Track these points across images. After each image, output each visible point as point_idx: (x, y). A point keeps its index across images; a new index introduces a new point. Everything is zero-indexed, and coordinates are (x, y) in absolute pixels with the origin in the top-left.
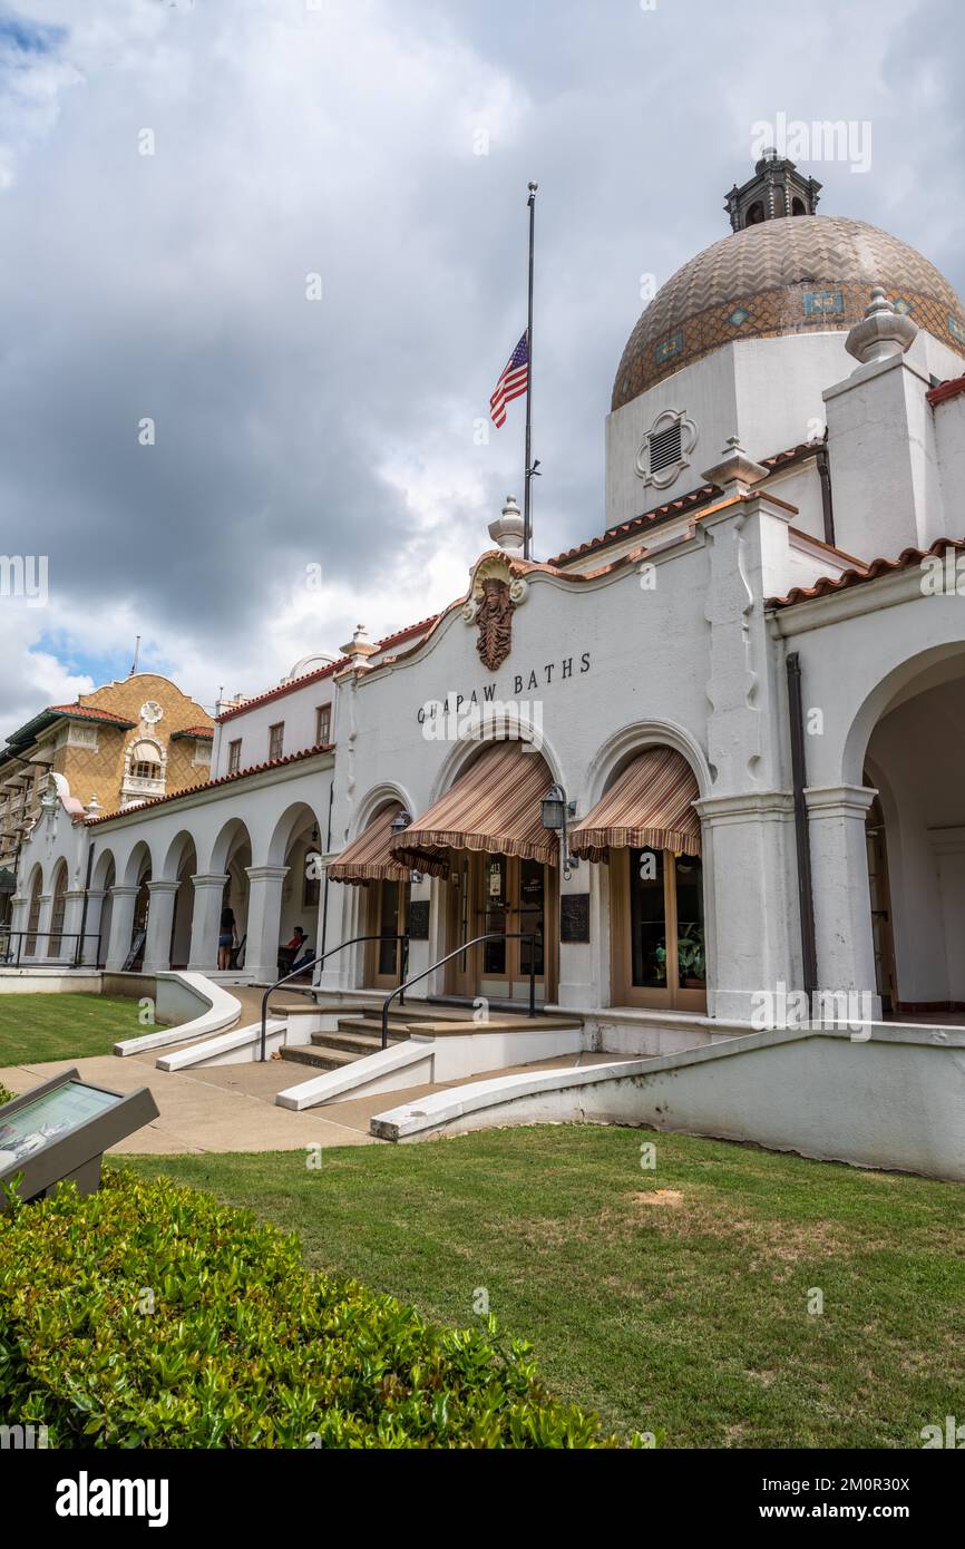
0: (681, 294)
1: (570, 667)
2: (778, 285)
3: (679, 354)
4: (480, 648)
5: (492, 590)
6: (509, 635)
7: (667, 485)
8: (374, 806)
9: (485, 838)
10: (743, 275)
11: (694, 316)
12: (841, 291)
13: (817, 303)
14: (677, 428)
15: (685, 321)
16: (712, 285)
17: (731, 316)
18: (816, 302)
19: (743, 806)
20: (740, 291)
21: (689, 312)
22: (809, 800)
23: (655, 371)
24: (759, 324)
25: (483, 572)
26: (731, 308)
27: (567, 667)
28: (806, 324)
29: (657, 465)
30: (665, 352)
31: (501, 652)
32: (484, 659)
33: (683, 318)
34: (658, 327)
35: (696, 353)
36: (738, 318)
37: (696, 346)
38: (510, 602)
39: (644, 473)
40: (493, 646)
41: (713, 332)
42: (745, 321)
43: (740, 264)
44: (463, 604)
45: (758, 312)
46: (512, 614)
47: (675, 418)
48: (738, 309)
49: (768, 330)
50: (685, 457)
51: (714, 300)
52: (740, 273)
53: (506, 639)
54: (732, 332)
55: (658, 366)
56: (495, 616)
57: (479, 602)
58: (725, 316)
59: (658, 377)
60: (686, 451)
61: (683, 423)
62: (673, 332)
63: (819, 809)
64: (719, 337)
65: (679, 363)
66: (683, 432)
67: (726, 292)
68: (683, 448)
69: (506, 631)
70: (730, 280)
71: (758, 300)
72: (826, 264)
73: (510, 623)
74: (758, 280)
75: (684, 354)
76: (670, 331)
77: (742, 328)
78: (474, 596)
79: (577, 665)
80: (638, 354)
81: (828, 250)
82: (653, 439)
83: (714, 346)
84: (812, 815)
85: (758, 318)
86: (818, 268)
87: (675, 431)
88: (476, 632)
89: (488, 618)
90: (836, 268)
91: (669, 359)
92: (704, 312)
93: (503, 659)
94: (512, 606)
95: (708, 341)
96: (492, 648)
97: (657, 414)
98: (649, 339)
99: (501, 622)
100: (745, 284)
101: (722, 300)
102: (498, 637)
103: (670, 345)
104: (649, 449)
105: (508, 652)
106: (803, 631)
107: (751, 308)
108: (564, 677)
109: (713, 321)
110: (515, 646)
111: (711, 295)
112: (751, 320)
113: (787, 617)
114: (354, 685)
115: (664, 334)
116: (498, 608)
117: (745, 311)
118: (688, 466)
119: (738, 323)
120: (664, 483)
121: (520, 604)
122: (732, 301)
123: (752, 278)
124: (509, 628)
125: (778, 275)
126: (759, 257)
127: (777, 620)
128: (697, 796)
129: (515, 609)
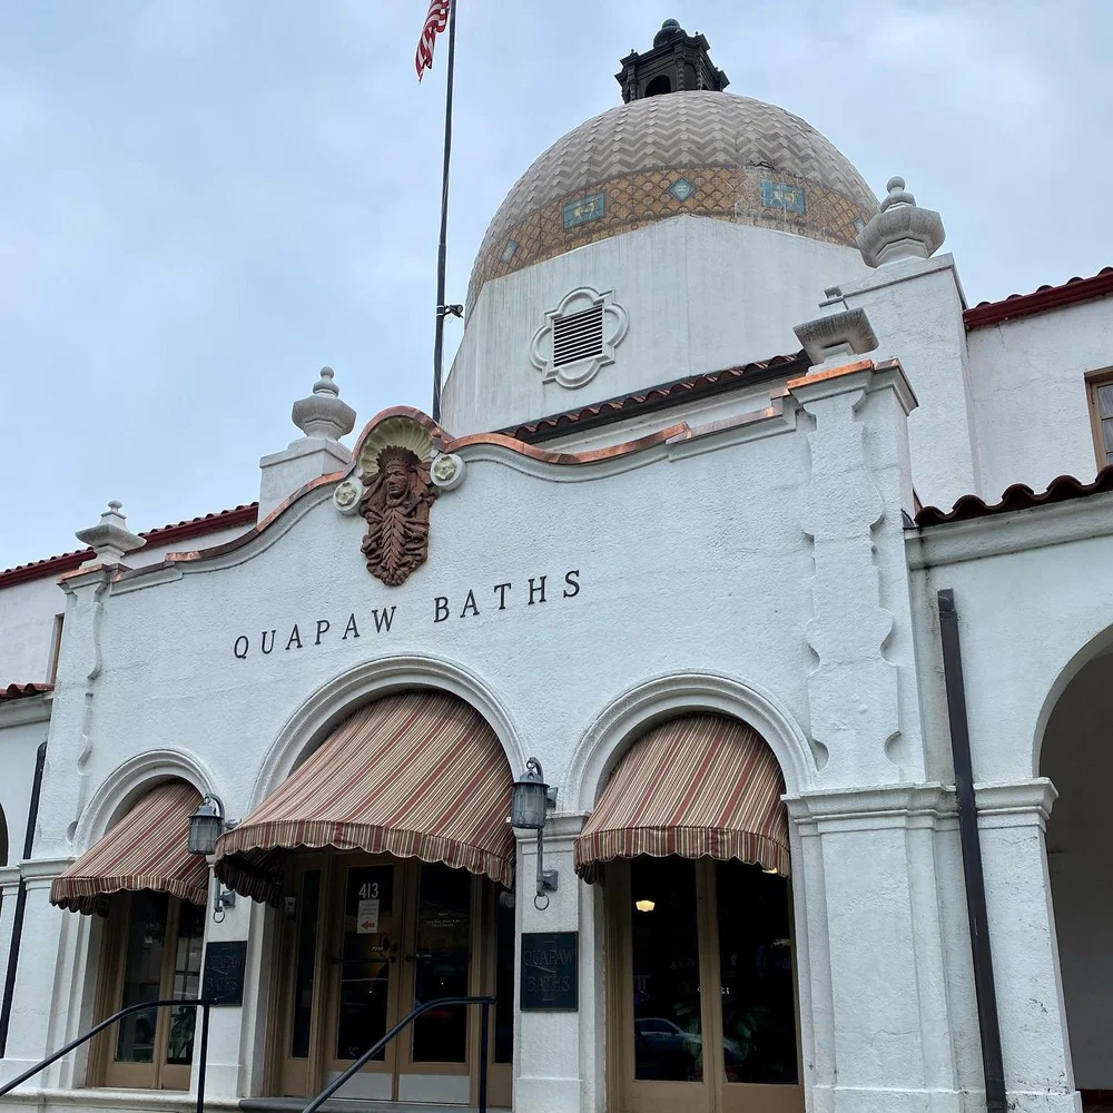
0: (601, 147)
1: (542, 588)
2: (732, 162)
3: (599, 219)
4: (368, 552)
5: (395, 465)
6: (426, 534)
7: (579, 385)
8: (131, 788)
9: (418, 838)
10: (688, 140)
11: (621, 176)
12: (803, 189)
13: (778, 196)
14: (597, 311)
15: (608, 180)
16: (646, 144)
17: (672, 185)
18: (776, 193)
19: (864, 806)
20: (685, 158)
21: (615, 170)
22: (980, 801)
23: (561, 237)
24: (709, 203)
25: (379, 439)
26: (674, 177)
27: (538, 589)
28: (763, 217)
29: (564, 354)
30: (577, 213)
31: (409, 558)
32: (373, 567)
33: (606, 176)
34: (568, 182)
35: (625, 222)
36: (682, 190)
37: (623, 214)
38: (431, 485)
39: (545, 364)
40: (396, 549)
41: (647, 201)
42: (691, 195)
43: (683, 127)
44: (338, 482)
45: (708, 188)
46: (430, 505)
47: (597, 298)
48: (682, 179)
49: (719, 214)
50: (607, 351)
51: (649, 162)
52: (684, 136)
53: (421, 540)
54: (674, 206)
55: (567, 231)
56: (400, 504)
57: (367, 482)
58: (665, 184)
59: (567, 244)
60: (610, 344)
61: (607, 306)
62: (592, 191)
63: (995, 814)
64: (658, 208)
65: (599, 231)
66: (606, 319)
67: (666, 154)
68: (605, 340)
69: (422, 529)
70: (670, 142)
71: (708, 174)
72: (786, 153)
73: (427, 518)
74: (707, 150)
75: (606, 220)
76: (586, 189)
77: (687, 203)
78: (360, 472)
79: (556, 586)
80: (533, 212)
81: (787, 137)
82: (560, 322)
83: (649, 218)
84: (982, 823)
85: (708, 196)
86: (777, 155)
87: (594, 317)
88: (361, 528)
89: (384, 506)
90: (797, 161)
91: (582, 225)
92: (637, 173)
93: (412, 570)
94: (433, 494)
95: (640, 210)
96: (392, 552)
97: (570, 289)
98: (553, 195)
99: (409, 515)
100: (690, 151)
101: (661, 164)
102: (405, 536)
103: (586, 205)
104: (552, 335)
105: (422, 560)
106: (960, 561)
107: (699, 181)
108: (531, 603)
109: (648, 186)
110: (435, 552)
111: (646, 155)
112: (699, 196)
113: (939, 538)
114: (100, 593)
115: (576, 192)
116: (405, 493)
117: (691, 184)
118: (613, 363)
119: (683, 196)
120: (576, 381)
121: (445, 491)
122: (675, 168)
123: (702, 147)
124: (426, 525)
125: (732, 150)
126: (706, 124)
127: (922, 541)
128: (782, 788)
129: (436, 496)
